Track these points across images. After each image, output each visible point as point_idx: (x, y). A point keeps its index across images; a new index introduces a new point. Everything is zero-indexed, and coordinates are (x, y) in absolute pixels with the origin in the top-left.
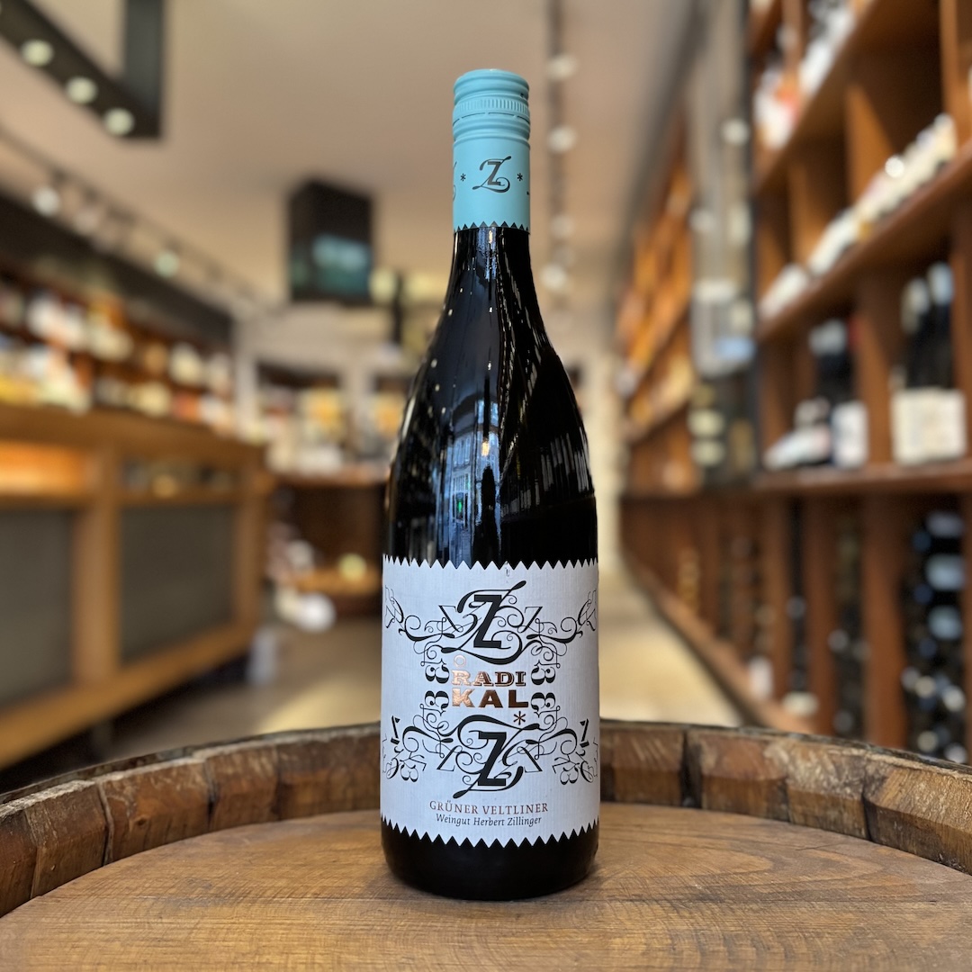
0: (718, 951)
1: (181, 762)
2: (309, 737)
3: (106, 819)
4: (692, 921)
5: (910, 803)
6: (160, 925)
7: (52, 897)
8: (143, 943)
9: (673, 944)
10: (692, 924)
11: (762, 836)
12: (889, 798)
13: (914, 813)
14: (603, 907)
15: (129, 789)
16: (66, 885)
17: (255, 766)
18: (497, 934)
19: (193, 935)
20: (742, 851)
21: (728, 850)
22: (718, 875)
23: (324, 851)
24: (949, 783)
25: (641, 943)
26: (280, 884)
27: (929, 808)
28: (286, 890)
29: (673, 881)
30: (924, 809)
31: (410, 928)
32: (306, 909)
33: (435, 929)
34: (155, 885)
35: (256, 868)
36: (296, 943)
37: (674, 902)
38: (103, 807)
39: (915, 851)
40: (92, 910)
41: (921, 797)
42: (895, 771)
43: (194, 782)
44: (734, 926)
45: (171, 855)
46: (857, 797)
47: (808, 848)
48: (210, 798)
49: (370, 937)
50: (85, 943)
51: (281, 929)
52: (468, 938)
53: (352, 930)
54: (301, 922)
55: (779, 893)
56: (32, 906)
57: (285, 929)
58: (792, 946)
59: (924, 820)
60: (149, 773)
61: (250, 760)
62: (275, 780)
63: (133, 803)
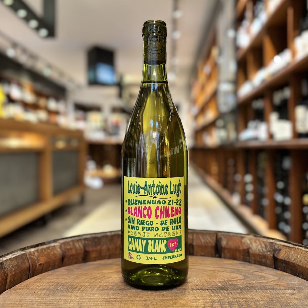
0: (227, 307)
1: (53, 244)
2: (94, 236)
3: (29, 264)
4: (218, 296)
5: (288, 258)
6: (49, 299)
7: (13, 289)
8: (44, 305)
9: (212, 305)
10: (218, 298)
11: (241, 267)
12: (282, 256)
13: (290, 261)
14: (190, 292)
15: (36, 254)
16: (18, 285)
17: (77, 245)
18: (157, 301)
19: (59, 302)
20: (234, 273)
21: (230, 272)
22: (227, 281)
23: (100, 273)
24: (301, 251)
25: (202, 304)
26: (86, 285)
27: (295, 259)
28: (89, 287)
29: (212, 283)
30: (293, 260)
31: (129, 300)
32: (95, 293)
33: (137, 300)
34: (46, 285)
35: (79, 279)
36: (93, 305)
37: (213, 290)
38: (28, 260)
39: (290, 272)
40: (27, 294)
41: (292, 256)
42: (284, 247)
43: (57, 251)
44: (232, 298)
45: (51, 275)
46: (271, 255)
47: (255, 272)
48: (62, 256)
49: (116, 302)
50: (25, 305)
51: (87, 300)
52: (147, 303)
53: (110, 300)
54: (94, 297)
55: (246, 287)
56: (7, 292)
57: (89, 300)
58: (250, 305)
59: (292, 263)
60: (43, 248)
61: (75, 243)
62: (83, 250)
63: (38, 258)
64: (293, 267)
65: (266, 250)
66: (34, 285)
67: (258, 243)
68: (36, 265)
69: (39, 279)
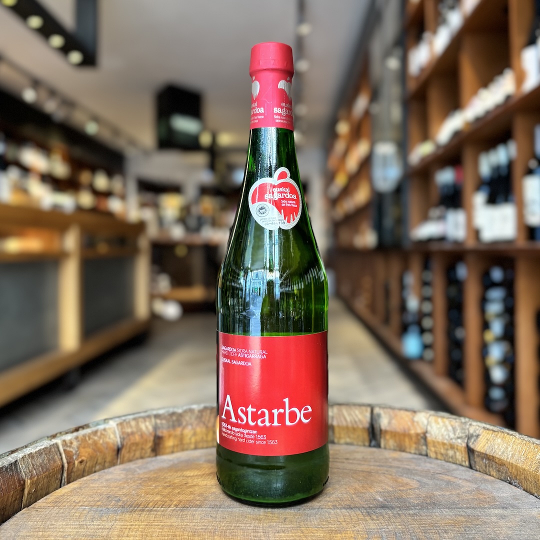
1: (103, 427)
2: (171, 410)
3: (63, 461)
4: (378, 522)
5: (492, 450)
6: (93, 526)
7: (34, 508)
9: (369, 538)
10: (378, 525)
11: (414, 465)
12: (480, 446)
13: (494, 455)
14: (330, 513)
15: (75, 444)
16: (42, 499)
17: (143, 427)
18: (274, 531)
20: (403, 476)
22: (391, 491)
23: (180, 477)
25: (352, 537)
26: (157, 498)
27: (503, 453)
28: (160, 503)
29: (367, 496)
30: (500, 453)
31: (227, 528)
32: (171, 516)
33: (241, 528)
34: (89, 500)
35: (143, 488)
37: (368, 510)
38: (61, 455)
39: (495, 475)
41: (499, 447)
42: (485, 432)
43: (109, 438)
44: (401, 525)
45: (97, 480)
46: (464, 445)
47: (438, 473)
48: (118, 446)
49: (206, 533)
53: (196, 529)
55: (424, 503)
56: (23, 514)
59: (500, 459)
60: (86, 434)
61: (140, 423)
62: (153, 434)
63: (77, 451)
64: (500, 465)
65: (455, 435)
66: (68, 500)
67: (441, 424)
68: (74, 464)
69: (78, 488)
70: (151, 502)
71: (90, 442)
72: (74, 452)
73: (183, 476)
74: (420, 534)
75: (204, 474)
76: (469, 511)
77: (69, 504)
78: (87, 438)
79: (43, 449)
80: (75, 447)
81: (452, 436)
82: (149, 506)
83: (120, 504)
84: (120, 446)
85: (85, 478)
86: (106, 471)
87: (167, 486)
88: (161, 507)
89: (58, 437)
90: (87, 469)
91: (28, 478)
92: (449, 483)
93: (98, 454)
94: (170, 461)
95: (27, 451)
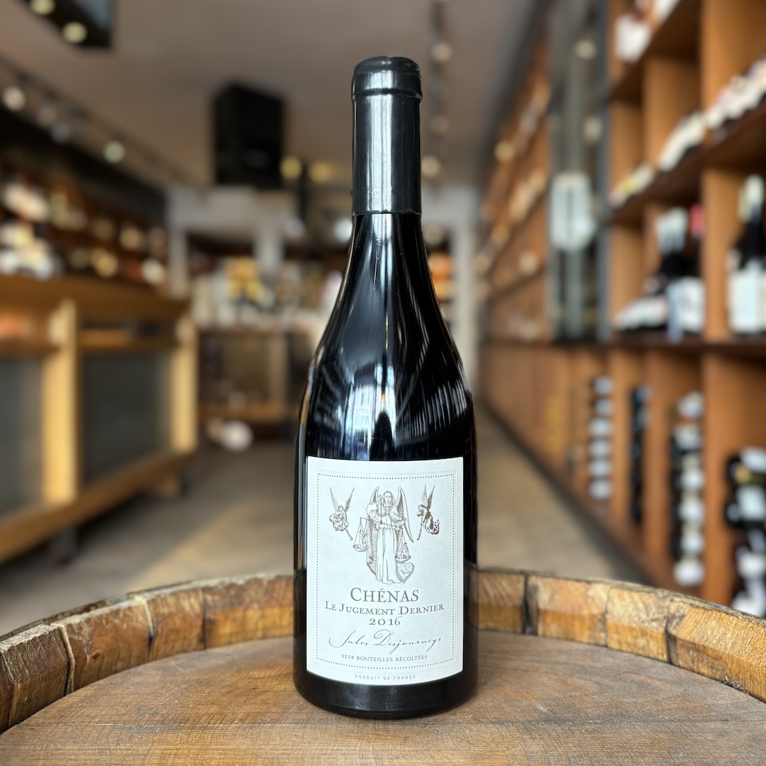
1: (126, 604)
2: (227, 580)
3: (68, 656)
4: (542, 742)
5: (703, 637)
7: (26, 725)
10: (543, 746)
12: (686, 631)
13: (706, 644)
15: (86, 630)
16: (39, 712)
17: (186, 605)
20: (575, 676)
22: (558, 698)
24: (734, 622)
25: (504, 763)
26: (212, 710)
28: (217, 716)
29: (523, 704)
30: (714, 642)
31: (321, 752)
32: (236, 735)
33: (341, 752)
34: (110, 712)
37: (526, 725)
38: (66, 646)
39: (706, 673)
41: (713, 632)
42: (692, 611)
43: (137, 621)
44: (575, 746)
45: (120, 684)
46: (662, 630)
48: (150, 634)
51: (217, 754)
52: (368, 761)
53: (275, 754)
55: (607, 714)
56: (12, 734)
59: (714, 651)
60: (102, 616)
61: (182, 601)
62: (201, 617)
63: (89, 641)
64: (715, 658)
65: (648, 615)
66: (79, 714)
67: (628, 600)
68: (86, 659)
69: (92, 696)
70: (204, 715)
71: (109, 627)
72: (85, 642)
73: (249, 678)
74: (605, 758)
75: (280, 675)
76: (672, 725)
77: (80, 720)
78: (104, 622)
79: (39, 637)
80: (87, 634)
81: (644, 617)
82: (202, 721)
83: (157, 718)
84: (152, 634)
85: (101, 682)
86: (132, 670)
87: (227, 692)
88: (220, 723)
89: (60, 620)
90: (104, 667)
91: (17, 681)
92: (642, 685)
93: (121, 645)
94: (227, 655)
95: (16, 640)
